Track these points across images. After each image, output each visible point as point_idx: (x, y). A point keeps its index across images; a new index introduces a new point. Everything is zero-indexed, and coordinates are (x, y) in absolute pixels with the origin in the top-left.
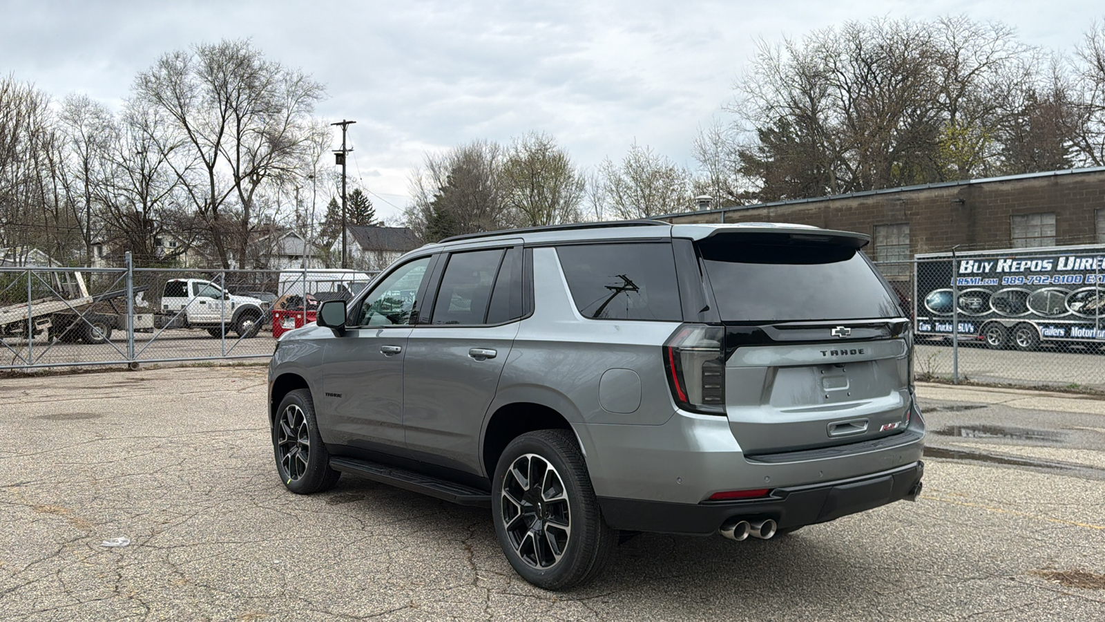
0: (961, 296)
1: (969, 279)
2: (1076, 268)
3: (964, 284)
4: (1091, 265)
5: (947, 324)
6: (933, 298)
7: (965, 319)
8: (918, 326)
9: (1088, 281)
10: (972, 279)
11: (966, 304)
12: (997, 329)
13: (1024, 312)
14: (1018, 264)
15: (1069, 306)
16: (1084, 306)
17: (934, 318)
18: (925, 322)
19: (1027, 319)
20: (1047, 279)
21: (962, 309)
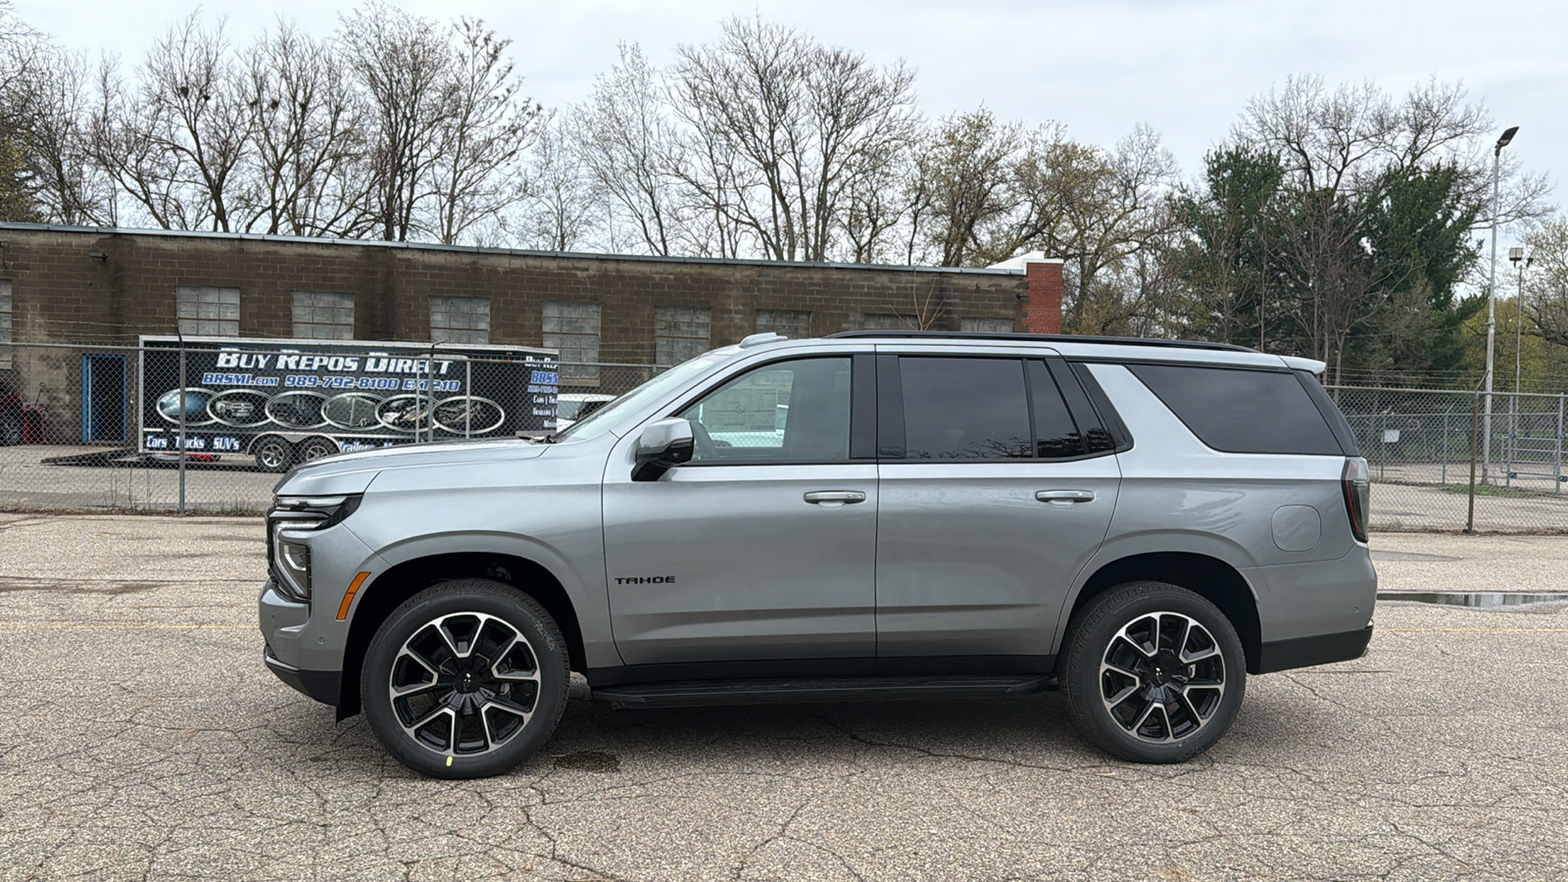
0: (219, 400)
1: (233, 376)
2: (391, 369)
3: (224, 382)
4: (411, 368)
5: (196, 438)
6: (171, 401)
7: (225, 431)
8: (145, 442)
9: (405, 387)
10: (237, 376)
11: (228, 410)
12: (275, 445)
13: (319, 422)
14: (308, 360)
15: (381, 417)
16: (400, 418)
17: (173, 430)
18: (157, 435)
19: (323, 432)
20: (351, 382)
21: (221, 418)
